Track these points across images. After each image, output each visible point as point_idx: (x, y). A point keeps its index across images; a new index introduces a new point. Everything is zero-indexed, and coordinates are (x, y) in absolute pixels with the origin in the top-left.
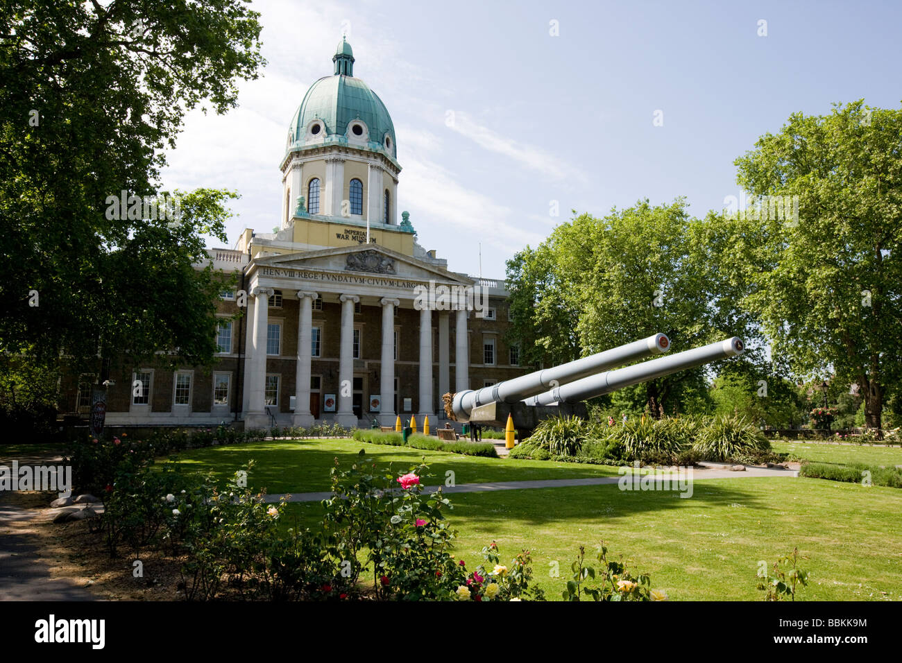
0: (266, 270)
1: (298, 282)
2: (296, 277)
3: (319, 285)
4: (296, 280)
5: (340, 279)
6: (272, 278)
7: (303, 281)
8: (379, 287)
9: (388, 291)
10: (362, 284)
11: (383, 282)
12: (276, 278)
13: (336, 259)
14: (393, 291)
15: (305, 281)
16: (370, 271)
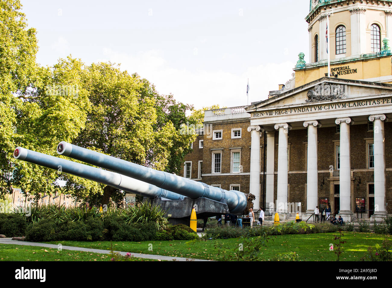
0: (255, 114)
1: (275, 119)
2: (274, 115)
3: (289, 117)
4: (273, 117)
5: (304, 110)
6: (259, 118)
7: (278, 117)
8: (333, 111)
9: (341, 112)
10: (320, 111)
11: (337, 106)
12: (261, 118)
13: (301, 95)
14: (345, 112)
15: (280, 116)
16: (324, 99)
